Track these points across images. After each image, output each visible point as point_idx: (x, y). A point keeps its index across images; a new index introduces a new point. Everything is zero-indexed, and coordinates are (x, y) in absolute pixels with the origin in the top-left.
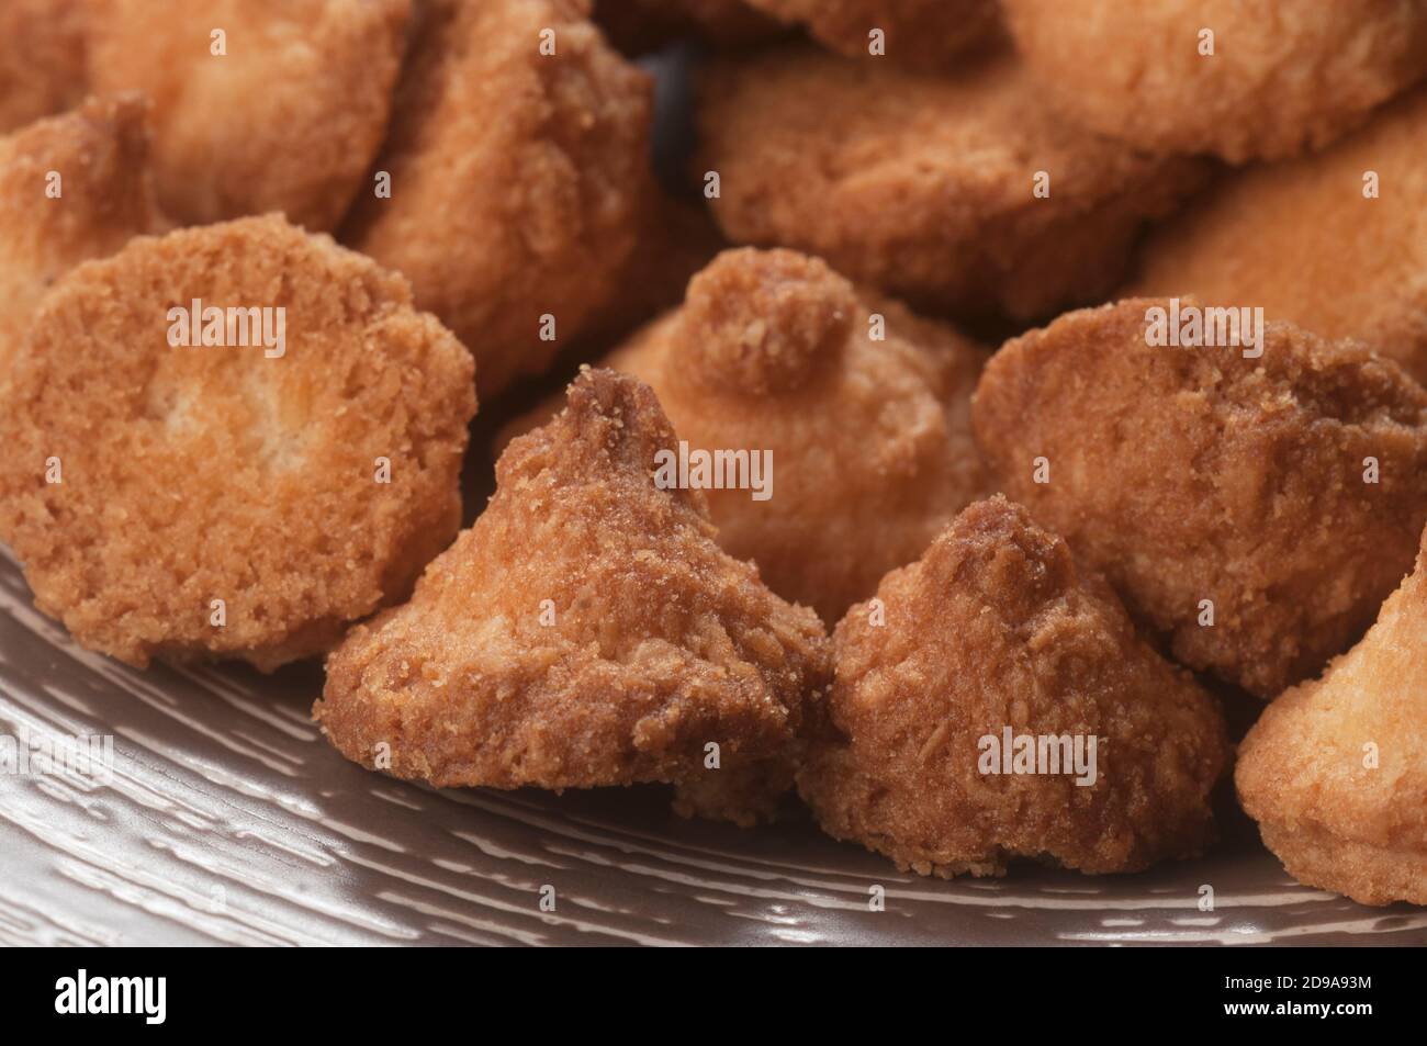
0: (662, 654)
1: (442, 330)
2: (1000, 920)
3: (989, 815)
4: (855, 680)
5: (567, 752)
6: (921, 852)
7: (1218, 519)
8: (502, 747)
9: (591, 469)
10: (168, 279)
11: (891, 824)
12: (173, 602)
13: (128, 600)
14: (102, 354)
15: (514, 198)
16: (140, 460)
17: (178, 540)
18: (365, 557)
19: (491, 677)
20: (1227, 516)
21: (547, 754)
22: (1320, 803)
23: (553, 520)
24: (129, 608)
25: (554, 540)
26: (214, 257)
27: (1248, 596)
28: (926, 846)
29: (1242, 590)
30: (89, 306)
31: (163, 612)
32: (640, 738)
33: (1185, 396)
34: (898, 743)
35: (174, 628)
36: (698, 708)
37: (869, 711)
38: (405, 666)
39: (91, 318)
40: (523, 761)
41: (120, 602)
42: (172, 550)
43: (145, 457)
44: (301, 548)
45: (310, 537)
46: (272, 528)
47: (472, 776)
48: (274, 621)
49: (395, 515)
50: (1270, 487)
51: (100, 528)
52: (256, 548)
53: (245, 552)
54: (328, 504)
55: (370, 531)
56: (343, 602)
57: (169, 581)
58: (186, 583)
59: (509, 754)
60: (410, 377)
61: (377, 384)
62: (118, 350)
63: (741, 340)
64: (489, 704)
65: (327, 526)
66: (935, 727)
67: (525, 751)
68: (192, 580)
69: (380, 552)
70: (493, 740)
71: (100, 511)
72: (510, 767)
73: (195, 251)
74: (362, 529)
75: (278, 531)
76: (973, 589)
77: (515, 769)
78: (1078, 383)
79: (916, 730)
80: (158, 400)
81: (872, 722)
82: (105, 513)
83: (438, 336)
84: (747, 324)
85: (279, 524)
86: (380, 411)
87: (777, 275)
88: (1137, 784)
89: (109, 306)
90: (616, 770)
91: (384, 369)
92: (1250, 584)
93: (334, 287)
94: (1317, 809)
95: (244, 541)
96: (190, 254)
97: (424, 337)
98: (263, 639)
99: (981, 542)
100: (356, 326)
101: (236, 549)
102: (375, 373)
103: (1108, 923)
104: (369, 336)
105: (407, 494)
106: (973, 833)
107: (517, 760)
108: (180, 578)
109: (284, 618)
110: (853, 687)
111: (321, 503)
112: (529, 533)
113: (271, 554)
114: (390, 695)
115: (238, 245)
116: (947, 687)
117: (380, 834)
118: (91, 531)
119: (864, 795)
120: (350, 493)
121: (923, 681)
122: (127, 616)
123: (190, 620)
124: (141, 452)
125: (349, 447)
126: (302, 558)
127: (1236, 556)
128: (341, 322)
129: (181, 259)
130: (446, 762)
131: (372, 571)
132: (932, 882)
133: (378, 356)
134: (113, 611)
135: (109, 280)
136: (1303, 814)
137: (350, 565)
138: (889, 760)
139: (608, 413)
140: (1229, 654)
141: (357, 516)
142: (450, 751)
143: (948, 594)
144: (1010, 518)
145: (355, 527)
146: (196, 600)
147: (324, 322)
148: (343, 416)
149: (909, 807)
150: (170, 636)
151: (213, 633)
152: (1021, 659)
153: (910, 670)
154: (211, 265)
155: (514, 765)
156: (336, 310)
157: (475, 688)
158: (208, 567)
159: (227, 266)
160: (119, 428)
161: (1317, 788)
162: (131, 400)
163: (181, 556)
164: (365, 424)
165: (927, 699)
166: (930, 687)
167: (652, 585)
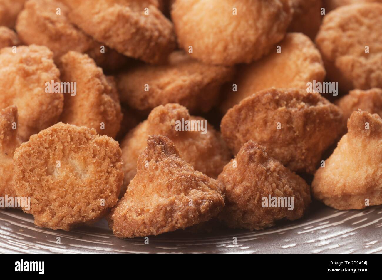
0: (196, 192)
1: (109, 137)
2: (282, 234)
3: (273, 211)
4: (232, 189)
5: (187, 218)
6: (258, 225)
7: (296, 134)
8: (172, 221)
9: (162, 157)
10: (43, 142)
11: (249, 220)
12: (73, 213)
13: (63, 215)
14: (35, 163)
15: (102, 108)
16: (53, 184)
17: (69, 199)
18: (112, 192)
19: (164, 206)
20: (297, 133)
21: (183, 220)
22: (346, 188)
23: (159, 170)
24: (64, 217)
25: (162, 174)
26: (52, 135)
27: (304, 151)
28: (258, 223)
29: (302, 150)
30: (28, 153)
31: (72, 216)
32: (202, 211)
33: (280, 109)
34: (249, 201)
35: (75, 219)
36: (210, 201)
37: (240, 195)
38: (139, 210)
39: (29, 155)
40: (178, 223)
41: (61, 216)
42: (68, 202)
43: (54, 183)
44: (97, 194)
45: (98, 190)
46: (89, 191)
47: (166, 230)
48: (97, 211)
49: (115, 181)
50: (305, 125)
51: (49, 201)
52: (87, 196)
53: (85, 198)
54: (99, 182)
55: (111, 186)
56: (111, 203)
57: (71, 209)
58: (74, 208)
59: (174, 222)
60: (107, 149)
61: (100, 153)
62: (38, 161)
63: (171, 124)
64: (166, 212)
65: (101, 187)
66: (256, 194)
67: (178, 220)
68: (76, 207)
69: (115, 190)
70: (170, 220)
71: (48, 197)
72: (175, 225)
73: (47, 134)
74: (109, 186)
75: (90, 191)
76: (254, 162)
77: (176, 225)
78: (251, 114)
79: (252, 196)
80: (50, 170)
81: (241, 197)
82: (49, 197)
83: (109, 139)
84: (170, 121)
85: (90, 189)
86: (102, 159)
87: (171, 109)
88: (300, 197)
89: (32, 152)
90: (199, 219)
91: (100, 149)
92: (303, 148)
93: (82, 134)
94: (346, 190)
95: (84, 195)
96: (46, 136)
97: (106, 140)
98: (96, 216)
99: (252, 151)
100: (90, 142)
101: (83, 198)
102: (98, 151)
103: (305, 228)
104: (93, 143)
105: (116, 175)
106: (270, 216)
107: (176, 223)
108: (73, 208)
109: (99, 210)
110: (232, 191)
111: (98, 183)
112: (154, 174)
113: (91, 196)
114: (139, 217)
115: (55, 131)
116: (256, 185)
117: (141, 251)
118: (48, 203)
119: (241, 215)
120: (103, 179)
121: (250, 185)
122: (64, 219)
123: (78, 216)
124: (52, 182)
125: (99, 169)
126: (98, 196)
127: (299, 142)
128: (86, 142)
129: (44, 137)
130: (158, 228)
131: (115, 194)
132: (261, 231)
133: (98, 147)
134: (60, 219)
135: (29, 146)
136: (342, 192)
137: (110, 194)
138: (247, 205)
139: (159, 144)
140: (303, 165)
141: (107, 183)
142: (159, 225)
143: (248, 164)
144: (255, 144)
145: (108, 186)
146: (78, 211)
147: (82, 143)
148: (95, 162)
149: (253, 215)
150: (75, 221)
151: (84, 218)
152: (270, 174)
153: (245, 183)
154: (52, 137)
155: (176, 224)
156: (84, 139)
157: (161, 209)
158: (78, 203)
159: (55, 136)
160: (46, 178)
161: (344, 185)
162: (45, 171)
163: (71, 202)
164: (100, 162)
165: (253, 188)
166: (253, 186)
167: (187, 178)
